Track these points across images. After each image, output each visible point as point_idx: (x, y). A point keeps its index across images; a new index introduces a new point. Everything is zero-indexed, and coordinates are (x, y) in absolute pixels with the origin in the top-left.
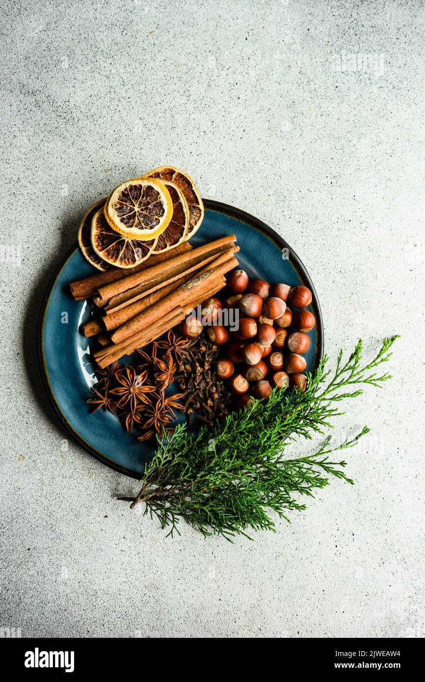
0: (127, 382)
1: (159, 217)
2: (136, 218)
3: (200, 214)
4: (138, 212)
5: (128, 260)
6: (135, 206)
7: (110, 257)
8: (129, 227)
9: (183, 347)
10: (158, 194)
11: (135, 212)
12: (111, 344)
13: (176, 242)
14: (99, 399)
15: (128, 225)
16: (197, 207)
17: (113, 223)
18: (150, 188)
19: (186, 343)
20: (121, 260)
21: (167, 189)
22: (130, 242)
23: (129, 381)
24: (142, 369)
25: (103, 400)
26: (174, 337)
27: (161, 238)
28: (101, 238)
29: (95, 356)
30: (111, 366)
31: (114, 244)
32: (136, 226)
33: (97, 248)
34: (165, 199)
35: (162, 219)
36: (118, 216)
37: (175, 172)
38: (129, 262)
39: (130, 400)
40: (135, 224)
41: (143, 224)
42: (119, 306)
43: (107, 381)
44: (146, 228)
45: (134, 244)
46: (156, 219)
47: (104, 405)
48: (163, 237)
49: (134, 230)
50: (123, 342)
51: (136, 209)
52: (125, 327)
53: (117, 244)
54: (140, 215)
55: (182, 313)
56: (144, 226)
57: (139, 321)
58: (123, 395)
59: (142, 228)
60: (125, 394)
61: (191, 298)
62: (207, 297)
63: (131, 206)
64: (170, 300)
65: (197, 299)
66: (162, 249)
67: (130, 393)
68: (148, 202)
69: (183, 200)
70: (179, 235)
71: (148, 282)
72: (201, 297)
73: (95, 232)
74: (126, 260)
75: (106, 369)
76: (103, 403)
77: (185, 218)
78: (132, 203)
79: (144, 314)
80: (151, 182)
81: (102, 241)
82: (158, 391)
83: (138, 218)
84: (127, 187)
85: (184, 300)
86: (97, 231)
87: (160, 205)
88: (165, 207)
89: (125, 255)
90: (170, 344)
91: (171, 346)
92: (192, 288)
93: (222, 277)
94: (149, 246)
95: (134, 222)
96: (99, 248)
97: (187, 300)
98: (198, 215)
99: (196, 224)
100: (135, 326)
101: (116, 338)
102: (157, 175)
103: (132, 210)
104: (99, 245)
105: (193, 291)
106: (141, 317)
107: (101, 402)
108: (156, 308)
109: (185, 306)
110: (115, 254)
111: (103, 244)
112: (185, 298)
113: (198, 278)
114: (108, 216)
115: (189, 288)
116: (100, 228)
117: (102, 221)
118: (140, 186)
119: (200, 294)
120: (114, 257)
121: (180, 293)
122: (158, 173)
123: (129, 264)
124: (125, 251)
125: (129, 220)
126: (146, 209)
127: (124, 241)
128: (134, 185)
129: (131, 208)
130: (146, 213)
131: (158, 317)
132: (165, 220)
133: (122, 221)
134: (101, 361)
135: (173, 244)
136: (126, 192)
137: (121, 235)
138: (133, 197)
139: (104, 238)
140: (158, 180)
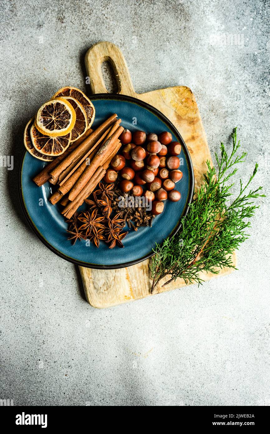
0: (86, 220)
1: (68, 119)
2: (55, 124)
3: (93, 110)
4: (55, 120)
5: (58, 150)
6: (52, 117)
7: (47, 151)
8: (52, 130)
9: (110, 189)
10: (64, 106)
11: (53, 120)
12: (70, 202)
13: (83, 132)
14: (74, 235)
15: (51, 129)
16: (90, 107)
17: (42, 130)
18: (58, 104)
19: (111, 186)
20: (54, 151)
21: (68, 102)
22: (56, 139)
23: (87, 219)
24: (91, 210)
25: (76, 235)
26: (103, 185)
27: (73, 131)
28: (38, 141)
29: (63, 213)
30: (73, 216)
31: (47, 143)
32: (56, 129)
33: (38, 148)
34: (69, 108)
35: (70, 120)
36: (44, 126)
37: (70, 90)
38: (59, 151)
39: (92, 229)
40: (55, 128)
41: (60, 126)
42: (65, 178)
43: (75, 224)
44: (62, 128)
45: (58, 140)
46: (67, 121)
47: (78, 238)
48: (75, 131)
49: (56, 131)
50: (76, 199)
51: (54, 118)
52: (74, 189)
53: (49, 142)
54: (57, 121)
55: (103, 169)
56: (61, 127)
57: (80, 183)
58: (87, 228)
59: (60, 129)
60: (88, 227)
61: (104, 159)
62: (114, 155)
63: (50, 118)
64: (94, 164)
65: (108, 158)
66: (76, 138)
67: (91, 226)
68: (59, 112)
69: (80, 105)
70: (84, 127)
71: (76, 159)
72: (110, 156)
73: (34, 139)
74: (57, 151)
75: (71, 218)
76: (77, 236)
77: (84, 116)
78: (50, 115)
79: (81, 178)
80: (57, 100)
81: (40, 144)
82: (106, 219)
83: (56, 124)
84: (45, 107)
85: (101, 161)
86: (35, 138)
87: (67, 112)
88: (70, 112)
89: (55, 148)
90: (103, 190)
91: (103, 191)
92: (103, 152)
93: (117, 140)
94: (67, 138)
95: (54, 126)
96: (39, 148)
97: (103, 161)
98: (92, 111)
99: (92, 117)
100: (80, 187)
101: (71, 198)
102: (60, 95)
103: (51, 120)
104: (38, 146)
105: (104, 154)
106: (81, 180)
107: (76, 236)
108: (87, 172)
109: (103, 166)
110: (49, 149)
111: (41, 145)
112: (101, 159)
113: (105, 145)
114: (38, 127)
115: (102, 153)
116: (36, 136)
117: (36, 132)
118: (52, 104)
119: (108, 155)
120: (49, 151)
121: (97, 158)
122: (61, 93)
123: (59, 153)
124: (55, 146)
125: (50, 126)
126: (59, 117)
127: (52, 140)
128: (48, 105)
129: (50, 119)
130: (60, 120)
131: (90, 177)
132: (72, 120)
133: (47, 128)
134: (67, 215)
135: (82, 133)
136: (45, 110)
137: (49, 136)
138: (50, 112)
139: (40, 142)
140: (62, 97)
